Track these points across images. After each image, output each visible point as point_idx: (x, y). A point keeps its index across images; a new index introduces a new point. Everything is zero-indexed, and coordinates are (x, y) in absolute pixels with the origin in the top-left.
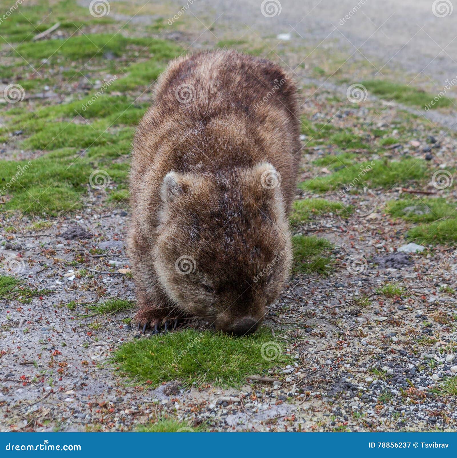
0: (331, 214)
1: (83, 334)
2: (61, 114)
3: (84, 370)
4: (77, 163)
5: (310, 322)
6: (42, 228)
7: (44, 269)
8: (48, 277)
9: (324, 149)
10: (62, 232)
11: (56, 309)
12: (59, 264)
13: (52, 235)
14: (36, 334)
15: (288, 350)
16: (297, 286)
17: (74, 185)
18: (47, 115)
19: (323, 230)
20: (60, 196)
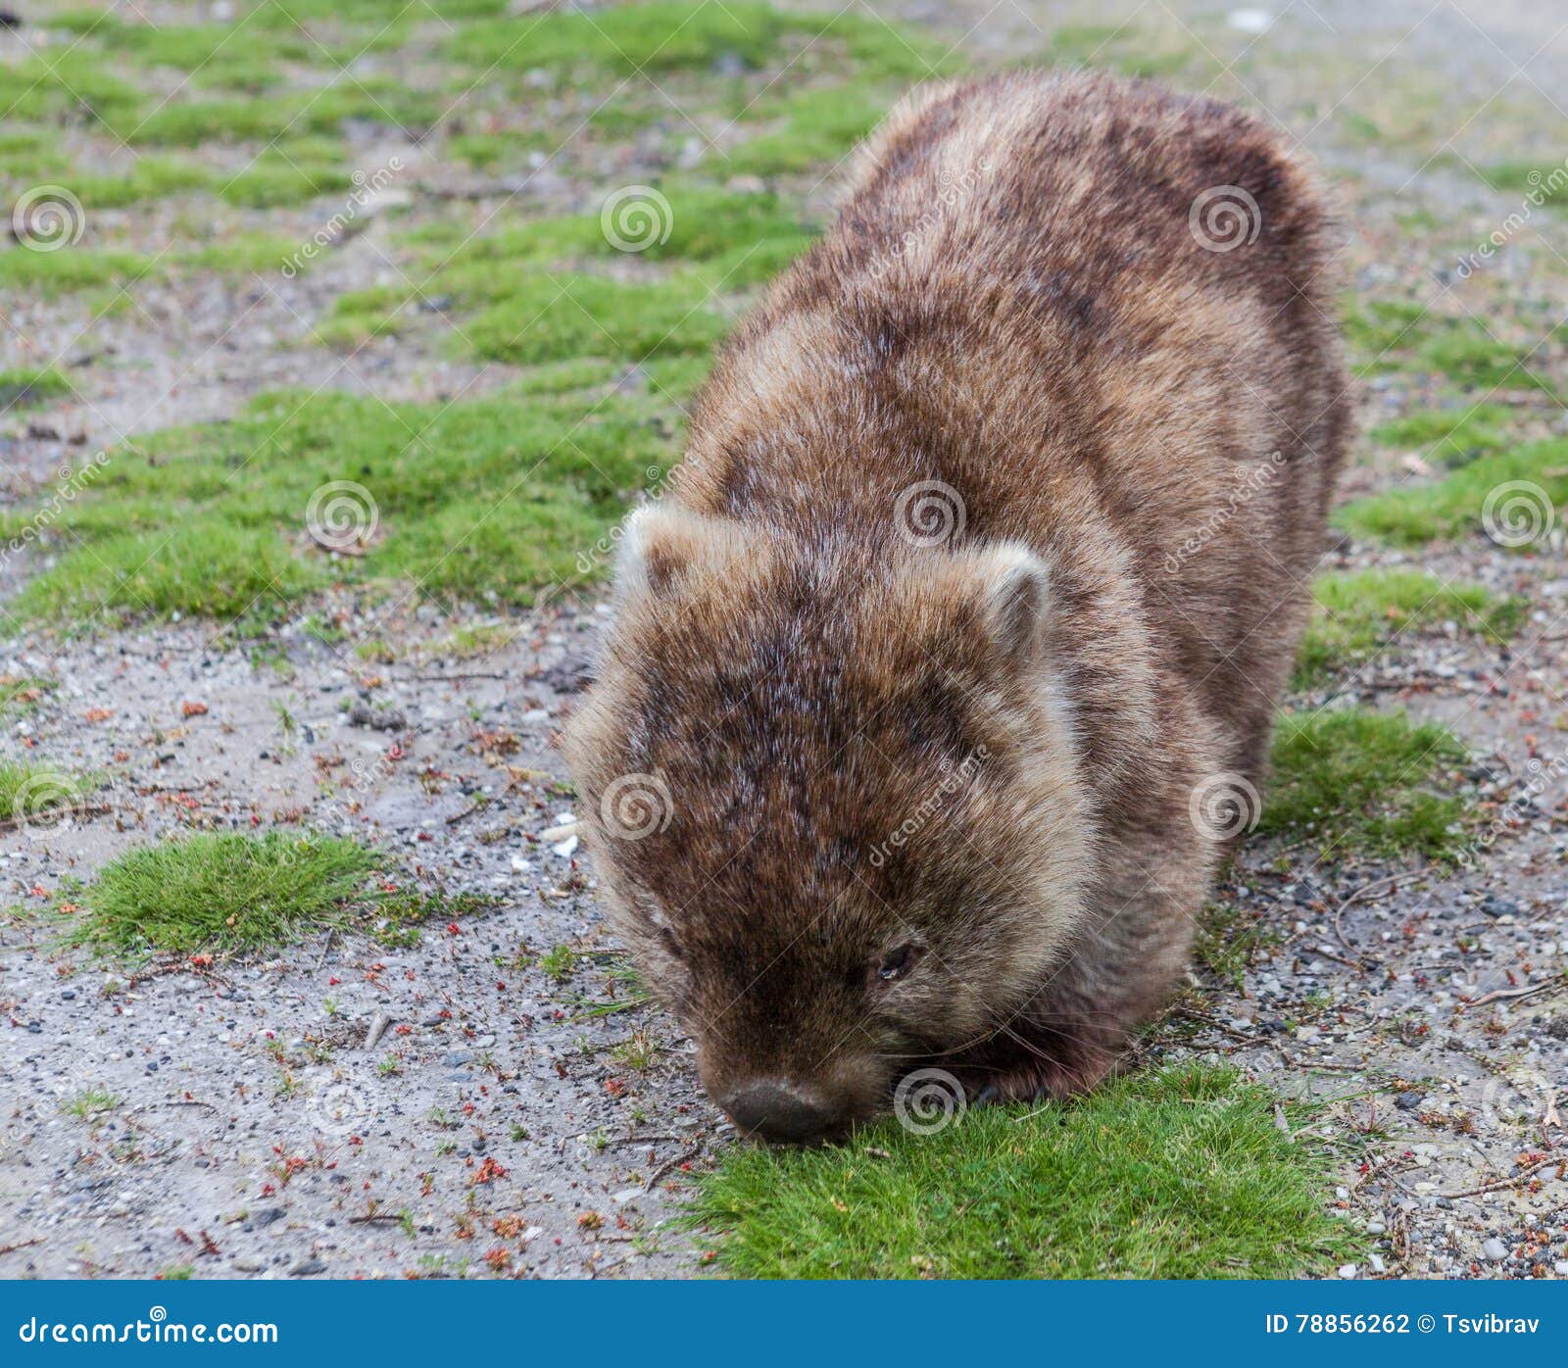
0: (1450, 627)
1: (590, 1084)
2: (573, 247)
3: (586, 1251)
4: (610, 417)
5: (1410, 1063)
6: (480, 646)
7: (475, 809)
8: (487, 841)
9: (1404, 388)
10: (545, 666)
11: (503, 977)
12: (527, 787)
13: (513, 673)
14: (422, 1080)
15: (1342, 1192)
16: (1353, 904)
17: (593, 493)
18: (527, 250)
19: (1427, 684)
20: (546, 535)
